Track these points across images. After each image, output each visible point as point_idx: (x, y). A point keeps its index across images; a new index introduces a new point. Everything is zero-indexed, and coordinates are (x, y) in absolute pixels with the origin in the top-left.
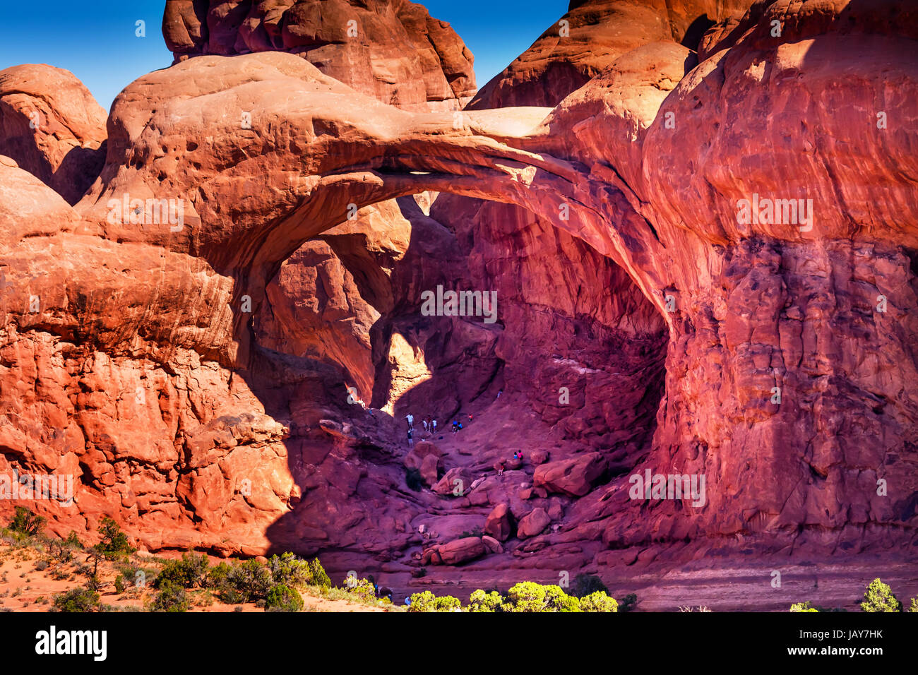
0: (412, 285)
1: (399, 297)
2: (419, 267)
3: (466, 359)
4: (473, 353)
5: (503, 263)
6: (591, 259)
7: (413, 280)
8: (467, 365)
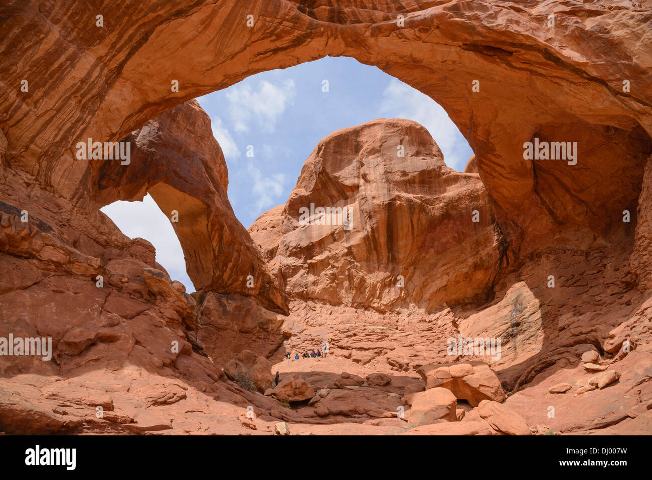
0: (230, 265)
1: (218, 273)
2: (238, 251)
3: (258, 332)
4: (265, 327)
5: (296, 269)
6: (375, 257)
7: (233, 260)
8: (258, 337)
